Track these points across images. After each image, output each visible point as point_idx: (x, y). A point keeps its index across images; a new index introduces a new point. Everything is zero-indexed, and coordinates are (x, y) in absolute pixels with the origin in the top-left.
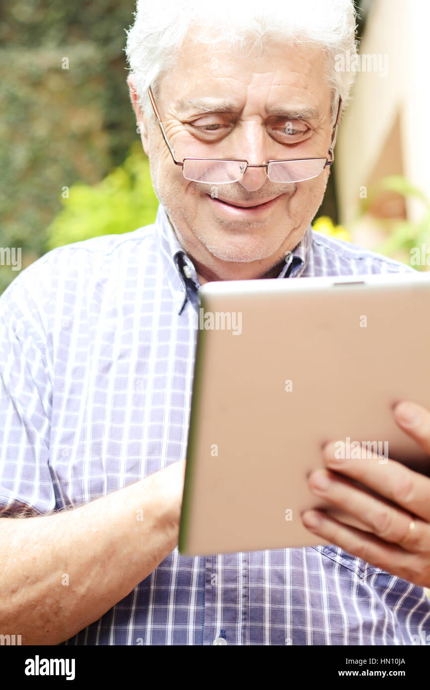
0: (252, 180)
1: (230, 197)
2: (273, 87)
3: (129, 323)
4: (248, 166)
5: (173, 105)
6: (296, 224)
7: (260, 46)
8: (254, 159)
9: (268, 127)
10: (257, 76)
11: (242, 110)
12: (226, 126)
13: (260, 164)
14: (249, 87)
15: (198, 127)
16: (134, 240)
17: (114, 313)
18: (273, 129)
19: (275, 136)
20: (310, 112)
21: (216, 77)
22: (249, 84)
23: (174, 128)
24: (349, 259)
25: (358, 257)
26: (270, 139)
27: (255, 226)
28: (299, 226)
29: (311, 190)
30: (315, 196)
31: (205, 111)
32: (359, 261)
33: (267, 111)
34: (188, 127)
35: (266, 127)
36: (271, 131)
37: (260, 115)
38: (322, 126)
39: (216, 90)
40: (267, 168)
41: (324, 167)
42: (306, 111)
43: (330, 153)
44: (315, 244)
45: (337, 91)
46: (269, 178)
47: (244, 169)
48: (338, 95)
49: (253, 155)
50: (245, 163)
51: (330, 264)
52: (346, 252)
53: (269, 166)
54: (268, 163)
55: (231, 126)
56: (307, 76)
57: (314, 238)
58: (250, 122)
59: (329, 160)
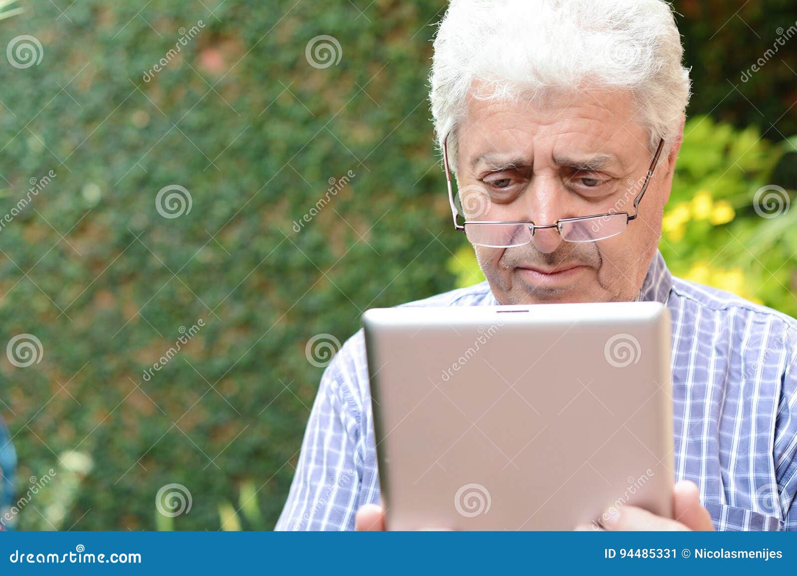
0: (543, 241)
4: (535, 228)
8: (544, 219)
10: (542, 128)
11: (533, 163)
12: (519, 182)
13: (551, 224)
14: (535, 138)
18: (571, 181)
21: (501, 130)
22: (534, 135)
24: (714, 311)
25: (724, 307)
26: (566, 193)
31: (495, 169)
32: (725, 311)
35: (562, 178)
36: (568, 182)
37: (549, 166)
39: (502, 146)
40: (558, 229)
41: (627, 223)
42: (595, 161)
43: (635, 206)
44: (673, 295)
45: (653, 130)
46: (563, 237)
47: (532, 231)
48: (654, 136)
49: (542, 214)
50: (532, 225)
51: (687, 317)
52: (712, 301)
53: (560, 226)
54: (558, 222)
55: (524, 181)
56: (601, 121)
57: (674, 287)
58: (541, 176)
59: (631, 214)
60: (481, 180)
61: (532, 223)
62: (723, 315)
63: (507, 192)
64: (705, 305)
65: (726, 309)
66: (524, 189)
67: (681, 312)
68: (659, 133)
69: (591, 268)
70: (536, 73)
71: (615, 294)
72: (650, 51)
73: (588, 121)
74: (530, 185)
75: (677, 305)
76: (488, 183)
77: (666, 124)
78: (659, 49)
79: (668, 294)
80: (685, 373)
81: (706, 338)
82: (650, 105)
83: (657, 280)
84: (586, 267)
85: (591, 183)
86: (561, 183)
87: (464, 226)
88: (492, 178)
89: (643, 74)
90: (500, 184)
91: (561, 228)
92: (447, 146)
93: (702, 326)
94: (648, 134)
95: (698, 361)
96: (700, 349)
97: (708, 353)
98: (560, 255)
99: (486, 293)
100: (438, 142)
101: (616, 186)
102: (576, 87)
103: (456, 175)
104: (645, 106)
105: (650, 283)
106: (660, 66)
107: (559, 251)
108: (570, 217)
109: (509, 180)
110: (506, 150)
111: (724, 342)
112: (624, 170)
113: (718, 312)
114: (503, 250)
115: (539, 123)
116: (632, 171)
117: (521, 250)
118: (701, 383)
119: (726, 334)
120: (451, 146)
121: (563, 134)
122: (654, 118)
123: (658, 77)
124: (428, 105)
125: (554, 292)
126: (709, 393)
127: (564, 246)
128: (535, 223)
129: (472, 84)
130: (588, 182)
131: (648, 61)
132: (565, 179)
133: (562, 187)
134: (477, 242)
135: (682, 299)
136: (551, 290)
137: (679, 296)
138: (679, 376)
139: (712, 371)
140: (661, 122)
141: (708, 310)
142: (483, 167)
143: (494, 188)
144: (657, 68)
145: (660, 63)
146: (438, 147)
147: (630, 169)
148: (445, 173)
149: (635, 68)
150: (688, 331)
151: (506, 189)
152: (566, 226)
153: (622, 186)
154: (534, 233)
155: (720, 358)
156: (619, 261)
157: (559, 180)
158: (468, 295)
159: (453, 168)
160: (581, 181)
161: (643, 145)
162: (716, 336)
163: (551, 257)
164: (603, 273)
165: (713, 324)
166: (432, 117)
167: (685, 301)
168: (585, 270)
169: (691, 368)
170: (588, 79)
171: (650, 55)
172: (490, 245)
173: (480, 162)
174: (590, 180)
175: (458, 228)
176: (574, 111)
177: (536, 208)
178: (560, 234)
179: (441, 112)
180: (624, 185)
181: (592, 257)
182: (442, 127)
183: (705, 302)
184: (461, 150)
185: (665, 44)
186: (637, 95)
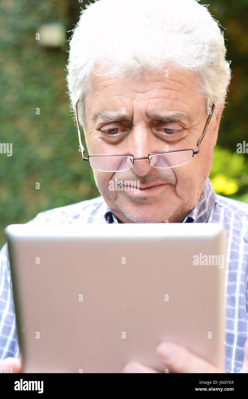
0: (139, 168)
4: (134, 159)
7: (137, 75)
8: (140, 153)
11: (133, 118)
12: (123, 130)
13: (144, 157)
14: (134, 102)
19: (159, 135)
21: (112, 96)
22: (133, 99)
26: (154, 138)
27: (150, 200)
31: (108, 121)
33: (147, 116)
34: (99, 132)
35: (151, 128)
36: (155, 131)
37: (144, 120)
38: (196, 127)
40: (149, 160)
41: (193, 156)
43: (198, 145)
44: (217, 206)
45: (209, 99)
46: (152, 165)
47: (132, 161)
48: (209, 102)
49: (138, 150)
50: (132, 157)
51: (226, 220)
52: (241, 210)
53: (150, 157)
54: (149, 155)
55: (127, 130)
56: (177, 91)
57: (217, 201)
58: (138, 127)
59: (195, 150)
60: (99, 130)
63: (116, 137)
64: (236, 213)
66: (127, 135)
67: (222, 216)
68: (212, 100)
69: (171, 184)
70: (136, 59)
71: (185, 201)
72: (207, 48)
73: (169, 90)
74: (131, 132)
75: (219, 212)
76: (103, 132)
77: (217, 95)
78: (213, 47)
79: (214, 205)
81: (237, 233)
82: (207, 82)
83: (207, 196)
84: (167, 184)
85: (170, 132)
86: (151, 131)
87: (88, 158)
88: (106, 128)
89: (203, 61)
90: (111, 132)
91: (151, 159)
92: (78, 108)
93: (235, 225)
94: (205, 101)
95: (233, 246)
96: (234, 239)
98: (150, 177)
100: (72, 107)
101: (185, 133)
102: (161, 67)
103: (83, 127)
104: (204, 83)
105: (204, 197)
106: (214, 57)
107: (149, 175)
108: (155, 152)
109: (117, 129)
110: (115, 109)
112: (190, 123)
113: (244, 217)
114: (112, 174)
115: (137, 92)
116: (195, 124)
117: (124, 174)
118: (235, 261)
120: (80, 109)
121: (153, 100)
122: (209, 90)
123: (212, 65)
124: (66, 83)
125: (147, 200)
126: (240, 266)
127: (153, 171)
128: (134, 156)
129: (94, 67)
130: (168, 132)
131: (206, 53)
132: (153, 129)
133: (151, 133)
134: (95, 168)
135: (223, 209)
136: (145, 199)
137: (220, 206)
139: (241, 253)
140: (213, 93)
141: (238, 215)
142: (100, 121)
143: (107, 135)
144: (212, 59)
145: (214, 56)
146: (72, 110)
147: (195, 123)
148: (77, 125)
149: (199, 58)
150: (227, 228)
151: (115, 135)
152: (154, 159)
153: (189, 133)
154: (133, 162)
156: (188, 181)
157: (149, 129)
159: (81, 123)
160: (163, 130)
161: (202, 108)
163: (144, 179)
164: (178, 188)
165: (241, 224)
166: (68, 90)
168: (167, 186)
169: (229, 250)
170: (169, 63)
171: (207, 50)
172: (104, 170)
173: (98, 118)
174: (169, 130)
175: (84, 159)
176: (160, 84)
177: (135, 148)
178: (150, 163)
179: (74, 87)
180: (190, 133)
181: (171, 178)
182: (75, 97)
183: (236, 211)
184: (87, 111)
185: (216, 44)
186: (199, 75)
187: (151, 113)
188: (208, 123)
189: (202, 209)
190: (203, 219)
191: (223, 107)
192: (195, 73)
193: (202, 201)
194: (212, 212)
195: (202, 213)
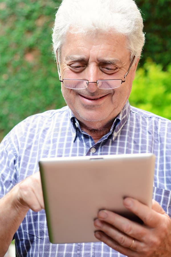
0: (91, 88)
1: (86, 95)
2: (100, 51)
3: (54, 146)
5: (65, 58)
6: (116, 106)
7: (94, 35)
8: (92, 80)
9: (100, 67)
10: (94, 46)
11: (89, 60)
12: (83, 67)
13: (94, 82)
14: (91, 51)
15: (72, 67)
16: (60, 112)
17: (49, 142)
18: (102, 68)
19: (103, 70)
20: (116, 61)
21: (78, 47)
22: (90, 49)
23: (65, 67)
26: (101, 72)
27: (96, 107)
28: (117, 107)
29: (121, 92)
30: (123, 95)
31: (74, 60)
33: (98, 60)
34: (69, 66)
37: (96, 62)
38: (124, 67)
39: (78, 52)
41: (121, 84)
42: (114, 61)
43: (124, 77)
44: (131, 112)
45: (132, 52)
46: (98, 87)
48: (132, 54)
49: (91, 78)
51: (137, 120)
52: (145, 114)
53: (97, 82)
55: (85, 66)
56: (115, 46)
57: (131, 110)
58: (92, 65)
59: (123, 80)
61: (88, 81)
62: (149, 120)
63: (79, 69)
64: (142, 116)
65: (150, 117)
67: (135, 118)
68: (134, 53)
70: (94, 25)
72: (134, 23)
74: (87, 67)
75: (133, 116)
77: (136, 51)
80: (138, 140)
81: (144, 128)
82: (132, 43)
83: (127, 107)
86: (99, 68)
87: (63, 80)
89: (131, 30)
92: (58, 53)
93: (142, 123)
94: (130, 53)
95: (142, 136)
96: (143, 132)
97: (146, 134)
99: (64, 111)
102: (107, 31)
104: (130, 43)
105: (125, 107)
107: (96, 92)
108: (101, 80)
111: (151, 129)
113: (147, 118)
118: (144, 144)
119: (151, 127)
122: (132, 48)
123: (135, 33)
126: (147, 148)
127: (98, 90)
131: (133, 26)
133: (99, 69)
135: (135, 114)
136: (94, 106)
137: (133, 112)
138: (136, 141)
139: (148, 140)
140: (134, 49)
141: (144, 117)
144: (136, 29)
145: (137, 28)
149: (128, 28)
150: (138, 125)
152: (100, 83)
154: (88, 84)
155: (150, 135)
158: (57, 112)
160: (106, 68)
161: (128, 57)
162: (148, 127)
163: (93, 94)
165: (146, 122)
167: (136, 115)
169: (140, 138)
170: (112, 29)
177: (89, 76)
178: (97, 85)
183: (142, 115)
184: (62, 54)
185: (139, 21)
186: (128, 38)
187: (100, 59)
188: (131, 66)
189: (124, 114)
190: (125, 120)
191: (140, 58)
192: (126, 37)
193: (124, 110)
194: (129, 116)
195: (124, 117)
